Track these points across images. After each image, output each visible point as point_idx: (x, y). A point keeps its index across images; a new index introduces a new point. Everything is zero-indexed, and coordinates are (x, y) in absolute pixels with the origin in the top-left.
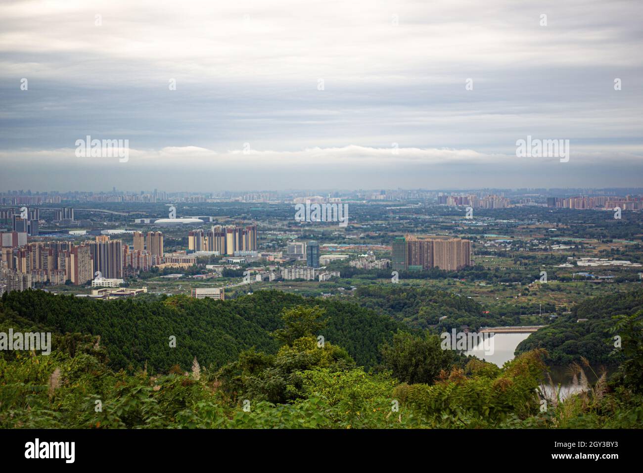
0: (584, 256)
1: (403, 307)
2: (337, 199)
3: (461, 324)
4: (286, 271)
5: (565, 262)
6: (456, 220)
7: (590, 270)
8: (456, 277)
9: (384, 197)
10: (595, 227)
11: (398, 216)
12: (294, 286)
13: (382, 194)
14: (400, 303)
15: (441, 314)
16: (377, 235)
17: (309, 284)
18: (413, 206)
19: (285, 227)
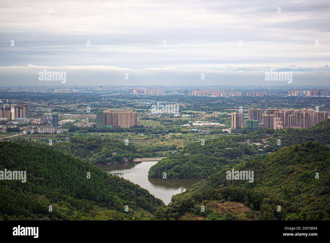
0: (197, 120)
1: (94, 148)
2: (76, 90)
3: (124, 157)
4: (40, 128)
5: (187, 123)
6: (136, 102)
7: (199, 127)
8: (129, 131)
9: (101, 90)
10: (205, 105)
11: (107, 99)
12: (43, 136)
13: (100, 88)
14: (92, 146)
15: (114, 151)
16: (93, 109)
17: (51, 135)
18: (115, 94)
19: (46, 105)
